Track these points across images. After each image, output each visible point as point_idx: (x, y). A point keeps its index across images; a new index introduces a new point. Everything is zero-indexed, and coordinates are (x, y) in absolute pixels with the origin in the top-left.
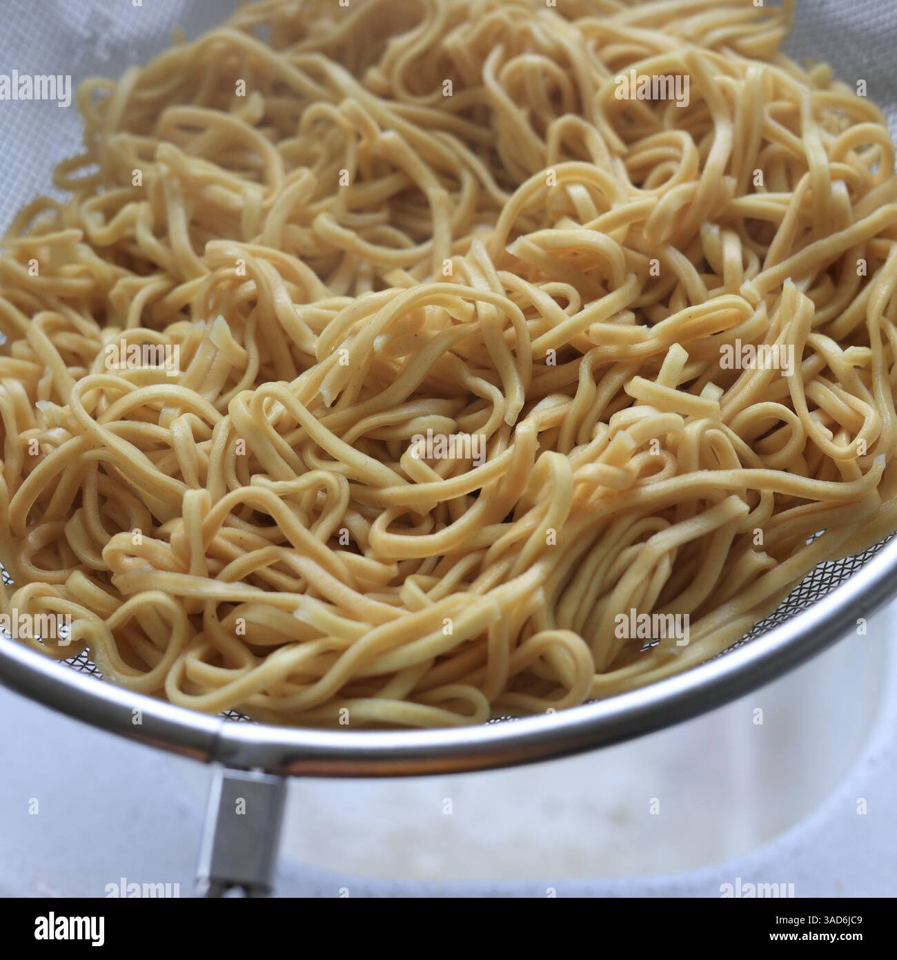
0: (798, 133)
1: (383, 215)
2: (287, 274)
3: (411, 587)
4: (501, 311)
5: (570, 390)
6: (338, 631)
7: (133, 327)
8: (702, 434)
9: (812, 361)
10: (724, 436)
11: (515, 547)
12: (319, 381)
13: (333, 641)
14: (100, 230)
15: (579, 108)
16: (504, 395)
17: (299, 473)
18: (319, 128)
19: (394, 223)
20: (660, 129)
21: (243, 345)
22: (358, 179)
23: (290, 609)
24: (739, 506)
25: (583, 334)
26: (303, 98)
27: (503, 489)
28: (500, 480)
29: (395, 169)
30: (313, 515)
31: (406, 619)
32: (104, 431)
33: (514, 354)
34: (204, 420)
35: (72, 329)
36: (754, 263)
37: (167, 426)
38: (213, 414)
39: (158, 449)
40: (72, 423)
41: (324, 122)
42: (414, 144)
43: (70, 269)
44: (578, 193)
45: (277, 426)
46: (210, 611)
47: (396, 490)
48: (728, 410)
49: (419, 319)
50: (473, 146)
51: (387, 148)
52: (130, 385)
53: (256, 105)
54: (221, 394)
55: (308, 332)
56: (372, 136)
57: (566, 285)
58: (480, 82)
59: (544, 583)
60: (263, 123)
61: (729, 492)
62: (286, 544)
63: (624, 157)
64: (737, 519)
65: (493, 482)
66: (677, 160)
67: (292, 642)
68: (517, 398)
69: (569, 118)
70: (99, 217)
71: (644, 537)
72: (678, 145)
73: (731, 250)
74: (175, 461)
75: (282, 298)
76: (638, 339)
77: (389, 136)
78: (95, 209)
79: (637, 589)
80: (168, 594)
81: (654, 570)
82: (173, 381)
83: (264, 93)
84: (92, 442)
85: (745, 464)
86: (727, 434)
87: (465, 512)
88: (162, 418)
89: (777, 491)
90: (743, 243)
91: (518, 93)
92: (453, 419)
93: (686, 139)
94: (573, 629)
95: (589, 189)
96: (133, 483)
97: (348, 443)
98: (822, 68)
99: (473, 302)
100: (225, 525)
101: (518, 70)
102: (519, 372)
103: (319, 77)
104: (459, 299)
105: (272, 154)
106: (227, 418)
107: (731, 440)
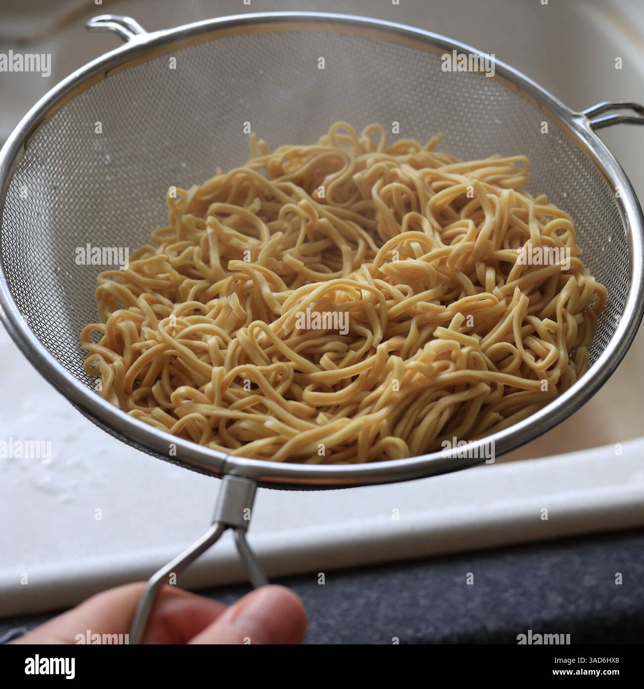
0: (527, 223)
1: (318, 259)
2: (269, 279)
3: (322, 417)
4: (374, 295)
5: (405, 334)
6: (285, 432)
7: (190, 301)
8: (469, 353)
9: (527, 327)
10: (480, 355)
11: (374, 401)
12: (282, 323)
13: (283, 437)
14: (174, 259)
15: (419, 210)
16: (373, 334)
17: (268, 364)
18: (288, 217)
19: (322, 263)
20: (459, 219)
21: (245, 310)
22: (306, 240)
23: (262, 422)
24: (486, 388)
25: (413, 307)
26: (281, 202)
27: (370, 375)
28: (369, 371)
29: (325, 237)
30: (275, 384)
31: (317, 429)
32: (176, 342)
33: (379, 316)
34: (224, 341)
35: (160, 303)
36: (502, 281)
37: (206, 342)
38: (228, 338)
39: (202, 352)
40: (159, 338)
41: (291, 213)
42: (336, 226)
43: (161, 276)
44: (415, 245)
45: (260, 345)
46: (222, 425)
47: (317, 374)
48: (483, 345)
49: (333, 296)
50: (365, 228)
51: (322, 226)
52: (188, 323)
53: (257, 204)
54: (232, 332)
55: (278, 303)
56: (314, 219)
57: (406, 286)
58: (370, 197)
59: (387, 417)
60: (260, 213)
61: (481, 380)
62: (263, 395)
63: (440, 233)
64: (484, 393)
65: (364, 372)
66: (465, 233)
67: (261, 437)
68: (379, 335)
69: (413, 213)
70: (175, 253)
71: (437, 399)
72: (467, 226)
73: (490, 275)
74: (210, 358)
75: (266, 290)
76: (441, 311)
77: (323, 220)
78: (172, 250)
79: (433, 422)
80: (202, 414)
81: (441, 414)
82: (210, 323)
83: (261, 200)
84: (170, 346)
85: (490, 369)
86: (482, 355)
87: (350, 384)
88: (203, 339)
89: (506, 384)
90: (497, 273)
91: (389, 201)
92: (348, 345)
93: (470, 223)
94: (401, 437)
95: (421, 244)
96: (188, 367)
97: (296, 352)
98: (542, 196)
99: (360, 291)
100: (231, 387)
101: (389, 191)
102: (381, 324)
103: (289, 192)
104: (353, 288)
105: (264, 228)
106: (235, 340)
107: (484, 358)
